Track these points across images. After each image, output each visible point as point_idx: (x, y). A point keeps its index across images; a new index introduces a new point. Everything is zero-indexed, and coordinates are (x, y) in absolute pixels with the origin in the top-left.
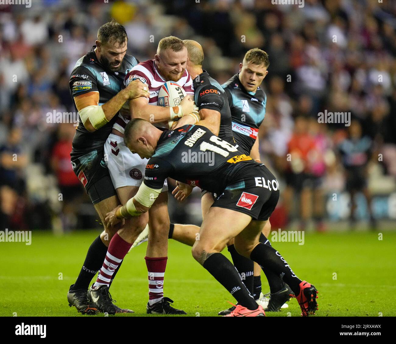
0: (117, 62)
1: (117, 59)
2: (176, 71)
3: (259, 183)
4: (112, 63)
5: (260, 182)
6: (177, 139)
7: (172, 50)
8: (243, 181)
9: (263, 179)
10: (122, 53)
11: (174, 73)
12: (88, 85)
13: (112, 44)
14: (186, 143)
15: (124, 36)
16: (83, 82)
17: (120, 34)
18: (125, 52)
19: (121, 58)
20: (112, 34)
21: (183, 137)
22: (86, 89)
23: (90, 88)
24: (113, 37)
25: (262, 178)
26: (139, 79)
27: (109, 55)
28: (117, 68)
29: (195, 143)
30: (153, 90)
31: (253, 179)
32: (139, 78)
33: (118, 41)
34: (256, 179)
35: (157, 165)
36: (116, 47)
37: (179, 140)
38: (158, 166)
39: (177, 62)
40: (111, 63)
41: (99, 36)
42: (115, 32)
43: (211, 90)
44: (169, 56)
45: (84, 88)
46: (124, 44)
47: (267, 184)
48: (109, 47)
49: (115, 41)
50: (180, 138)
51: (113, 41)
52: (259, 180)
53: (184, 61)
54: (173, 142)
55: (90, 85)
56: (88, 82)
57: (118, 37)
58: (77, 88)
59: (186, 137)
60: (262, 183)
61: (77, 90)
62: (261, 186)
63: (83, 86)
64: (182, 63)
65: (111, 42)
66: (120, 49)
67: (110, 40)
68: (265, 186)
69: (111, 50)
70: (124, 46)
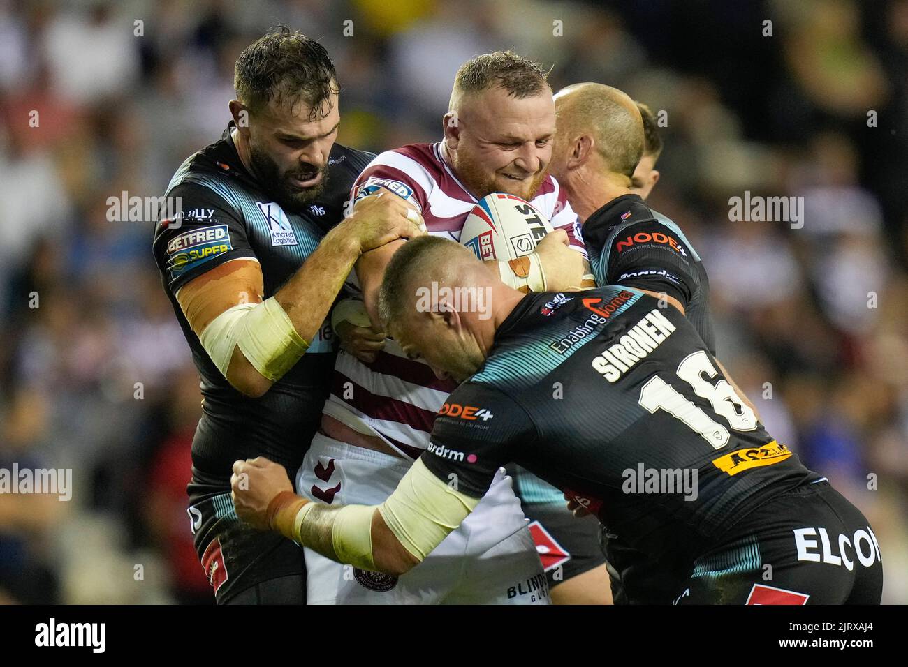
0: (309, 169)
1: (305, 158)
2: (518, 167)
3: (810, 550)
4: (290, 173)
5: (813, 544)
6: (570, 340)
7: (505, 91)
8: (753, 543)
9: (823, 532)
10: (322, 137)
11: (510, 177)
12: (218, 237)
13: (285, 109)
14: (597, 363)
15: (322, 76)
16: (198, 234)
17: (308, 76)
18: (332, 131)
19: (320, 154)
20: (279, 74)
21: (593, 336)
22: (211, 255)
23: (224, 248)
24: (285, 83)
25: (820, 529)
26: (386, 187)
27: (280, 147)
28: (311, 188)
29: (628, 373)
30: (439, 226)
31: (788, 537)
32: (386, 184)
33: (303, 97)
34: (799, 534)
35: (488, 412)
36: (300, 120)
37: (578, 346)
38: (491, 416)
39: (521, 136)
40: (287, 172)
41: (239, 83)
42: (292, 68)
43: (655, 235)
44: (494, 113)
45: (207, 253)
46: (325, 103)
47: (835, 552)
48: (275, 121)
49: (293, 97)
50: (582, 337)
51: (286, 99)
52: (807, 537)
53: (547, 132)
54: (556, 346)
55: (225, 238)
56: (217, 231)
57: (303, 82)
58: (182, 258)
59: (602, 338)
60: (819, 550)
61: (185, 264)
62: (815, 558)
63: (200, 248)
64: (540, 141)
65: (279, 102)
66: (313, 124)
67: (276, 95)
68: (829, 559)
69: (285, 131)
70: (325, 111)
